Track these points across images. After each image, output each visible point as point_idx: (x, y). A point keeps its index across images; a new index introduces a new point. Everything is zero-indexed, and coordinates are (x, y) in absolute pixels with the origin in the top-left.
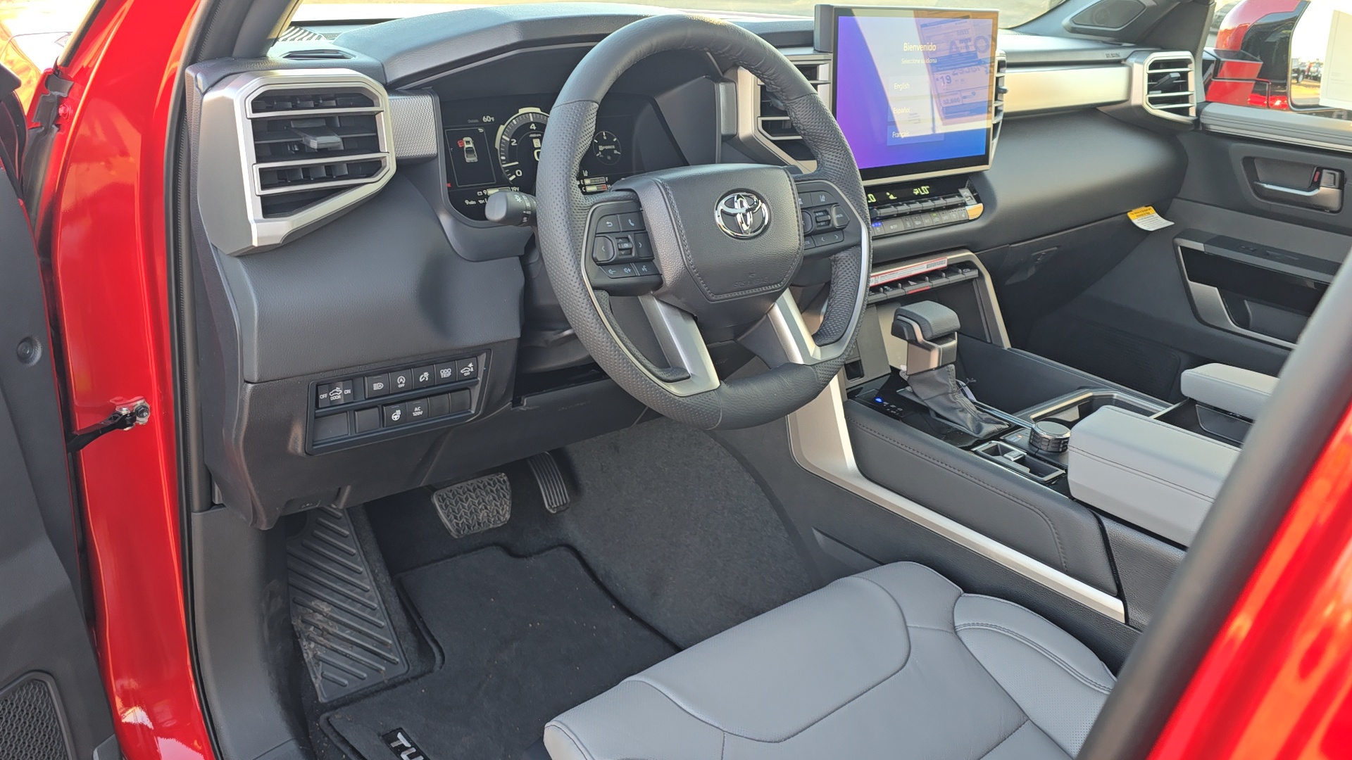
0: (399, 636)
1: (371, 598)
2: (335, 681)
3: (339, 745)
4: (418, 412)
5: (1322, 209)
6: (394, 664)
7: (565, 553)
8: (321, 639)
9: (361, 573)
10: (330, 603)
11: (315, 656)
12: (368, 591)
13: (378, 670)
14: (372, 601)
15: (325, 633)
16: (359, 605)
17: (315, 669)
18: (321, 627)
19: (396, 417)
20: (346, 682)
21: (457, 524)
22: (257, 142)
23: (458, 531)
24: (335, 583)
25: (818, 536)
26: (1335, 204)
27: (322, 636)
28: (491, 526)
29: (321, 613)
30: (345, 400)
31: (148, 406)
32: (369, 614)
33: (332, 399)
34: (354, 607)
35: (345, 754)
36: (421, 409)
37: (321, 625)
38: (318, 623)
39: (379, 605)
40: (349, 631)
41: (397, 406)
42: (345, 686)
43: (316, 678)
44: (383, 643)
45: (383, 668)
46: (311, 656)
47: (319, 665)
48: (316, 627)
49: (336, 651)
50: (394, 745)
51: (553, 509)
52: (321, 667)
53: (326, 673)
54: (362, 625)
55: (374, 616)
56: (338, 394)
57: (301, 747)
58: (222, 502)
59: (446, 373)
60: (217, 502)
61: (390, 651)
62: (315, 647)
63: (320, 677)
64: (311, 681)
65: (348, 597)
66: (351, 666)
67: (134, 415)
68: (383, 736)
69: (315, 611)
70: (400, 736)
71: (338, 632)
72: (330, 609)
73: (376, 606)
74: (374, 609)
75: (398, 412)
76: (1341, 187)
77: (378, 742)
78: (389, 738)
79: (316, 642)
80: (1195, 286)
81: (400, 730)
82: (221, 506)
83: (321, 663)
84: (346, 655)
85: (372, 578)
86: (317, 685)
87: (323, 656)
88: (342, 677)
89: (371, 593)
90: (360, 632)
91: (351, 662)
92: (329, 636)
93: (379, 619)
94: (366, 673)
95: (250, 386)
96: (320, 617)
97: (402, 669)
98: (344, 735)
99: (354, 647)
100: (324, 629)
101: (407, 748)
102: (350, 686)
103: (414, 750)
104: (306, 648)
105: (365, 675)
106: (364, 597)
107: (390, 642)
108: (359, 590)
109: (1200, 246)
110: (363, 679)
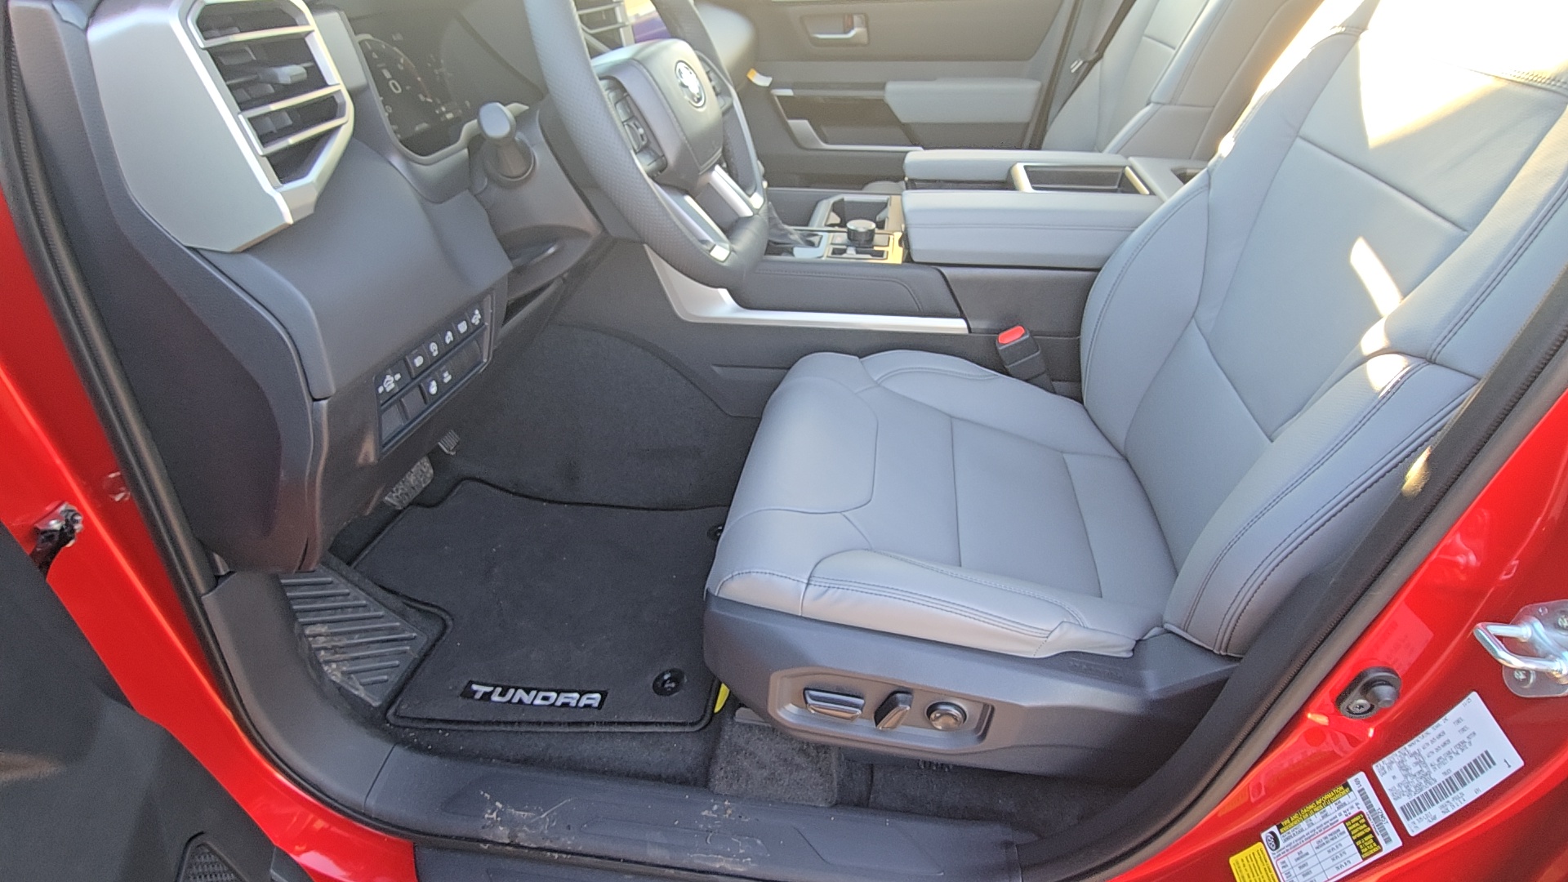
0: (403, 615)
1: (356, 599)
2: (374, 683)
3: (427, 726)
4: (447, 378)
5: (856, 45)
6: (412, 639)
7: (471, 485)
8: (337, 656)
9: (331, 583)
10: (323, 622)
11: (343, 673)
12: (348, 594)
13: (405, 652)
14: (358, 600)
15: (337, 649)
16: (350, 610)
17: (350, 683)
18: (330, 647)
19: (433, 390)
20: (385, 677)
21: (397, 497)
22: (229, 83)
23: (401, 502)
24: (315, 603)
25: (716, 369)
26: (865, 40)
27: (336, 653)
28: (424, 486)
29: (320, 635)
30: (399, 386)
31: (75, 508)
32: (365, 612)
33: (388, 390)
34: (346, 614)
35: (438, 729)
36: (450, 373)
37: (329, 645)
38: (325, 645)
39: (367, 599)
40: (357, 636)
41: (430, 378)
42: (386, 681)
43: (357, 690)
44: (392, 630)
45: (408, 648)
46: (339, 675)
47: (352, 679)
48: (325, 649)
49: (357, 658)
50: (478, 696)
51: (453, 450)
52: (354, 678)
53: (364, 681)
54: (363, 625)
55: (369, 611)
56: (390, 383)
57: (406, 747)
58: (228, 570)
59: (463, 327)
60: (223, 573)
61: (403, 631)
62: (337, 666)
63: (361, 687)
64: (355, 695)
65: (335, 609)
66: (380, 662)
67: (70, 523)
68: (461, 695)
69: (314, 636)
70: (475, 687)
71: (349, 642)
72: (326, 627)
73: (364, 602)
74: (365, 606)
75: (434, 383)
76: (867, 26)
77: (462, 702)
78: (468, 694)
79: (334, 662)
80: (791, 122)
81: (471, 683)
82: (230, 573)
83: (352, 676)
84: (368, 657)
85: (343, 581)
86: (363, 695)
87: (350, 669)
88: (382, 674)
89: (353, 594)
90: (366, 631)
91: (378, 659)
92: (343, 650)
93: (375, 611)
94: (397, 659)
95: (324, 403)
96: (322, 639)
97: (423, 641)
98: (425, 717)
99: (371, 645)
100: (334, 647)
101: (491, 693)
102: (393, 678)
103: (499, 690)
104: (330, 671)
105: (397, 662)
106: (349, 600)
107: (398, 624)
108: (340, 598)
109: (789, 92)
110: (398, 666)
